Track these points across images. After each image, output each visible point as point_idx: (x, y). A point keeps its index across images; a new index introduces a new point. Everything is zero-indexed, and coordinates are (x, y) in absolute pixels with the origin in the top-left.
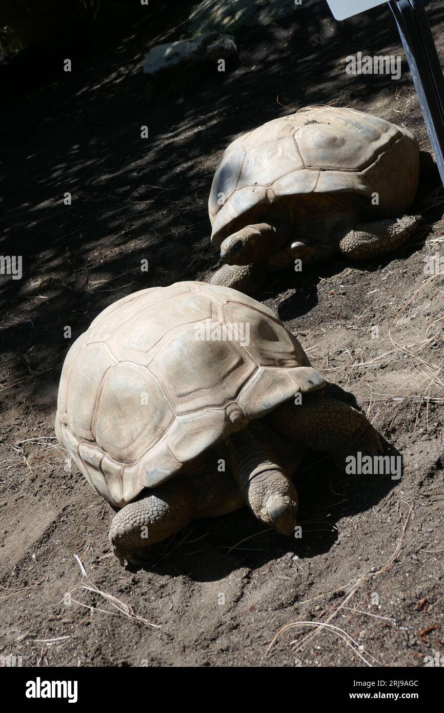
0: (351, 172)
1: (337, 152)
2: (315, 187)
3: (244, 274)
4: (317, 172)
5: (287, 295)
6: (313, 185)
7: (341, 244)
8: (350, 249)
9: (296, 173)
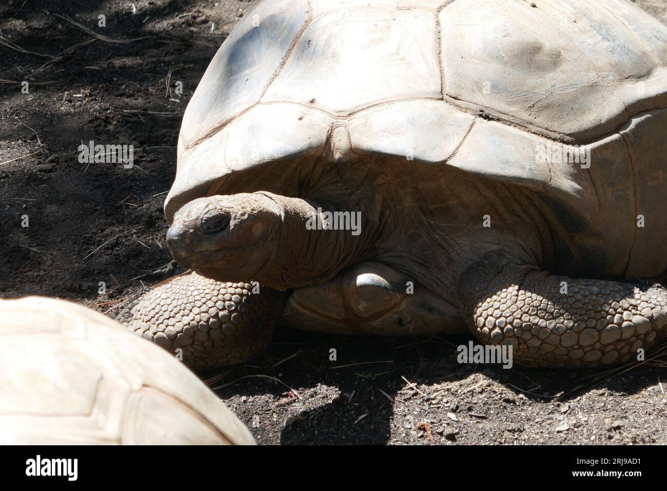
0: (554, 140)
1: (532, 81)
2: (454, 154)
3: (221, 314)
4: (469, 117)
5: (312, 396)
6: (450, 149)
7: (479, 311)
8: (497, 330)
9: (417, 105)
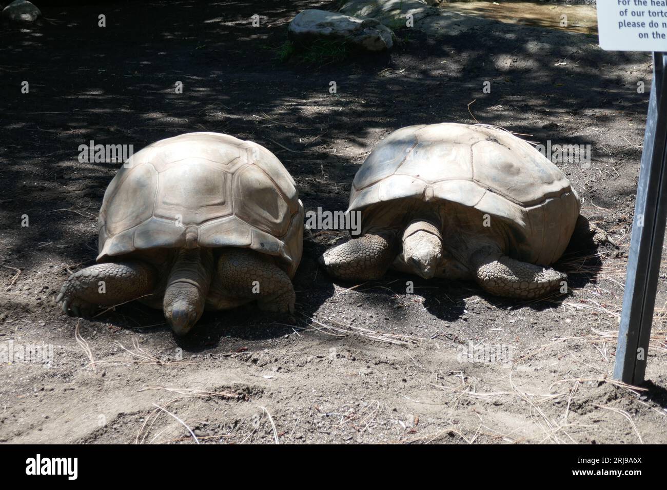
0: (516, 204)
1: (509, 178)
2: (477, 204)
3: (371, 254)
4: (484, 190)
6: (476, 202)
7: (480, 269)
8: (487, 278)
9: (463, 182)
